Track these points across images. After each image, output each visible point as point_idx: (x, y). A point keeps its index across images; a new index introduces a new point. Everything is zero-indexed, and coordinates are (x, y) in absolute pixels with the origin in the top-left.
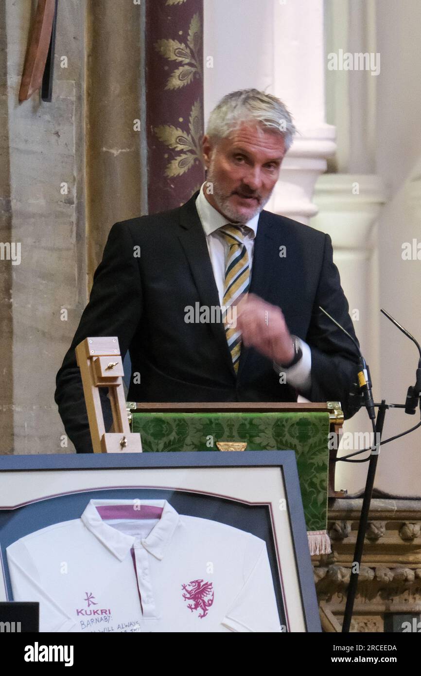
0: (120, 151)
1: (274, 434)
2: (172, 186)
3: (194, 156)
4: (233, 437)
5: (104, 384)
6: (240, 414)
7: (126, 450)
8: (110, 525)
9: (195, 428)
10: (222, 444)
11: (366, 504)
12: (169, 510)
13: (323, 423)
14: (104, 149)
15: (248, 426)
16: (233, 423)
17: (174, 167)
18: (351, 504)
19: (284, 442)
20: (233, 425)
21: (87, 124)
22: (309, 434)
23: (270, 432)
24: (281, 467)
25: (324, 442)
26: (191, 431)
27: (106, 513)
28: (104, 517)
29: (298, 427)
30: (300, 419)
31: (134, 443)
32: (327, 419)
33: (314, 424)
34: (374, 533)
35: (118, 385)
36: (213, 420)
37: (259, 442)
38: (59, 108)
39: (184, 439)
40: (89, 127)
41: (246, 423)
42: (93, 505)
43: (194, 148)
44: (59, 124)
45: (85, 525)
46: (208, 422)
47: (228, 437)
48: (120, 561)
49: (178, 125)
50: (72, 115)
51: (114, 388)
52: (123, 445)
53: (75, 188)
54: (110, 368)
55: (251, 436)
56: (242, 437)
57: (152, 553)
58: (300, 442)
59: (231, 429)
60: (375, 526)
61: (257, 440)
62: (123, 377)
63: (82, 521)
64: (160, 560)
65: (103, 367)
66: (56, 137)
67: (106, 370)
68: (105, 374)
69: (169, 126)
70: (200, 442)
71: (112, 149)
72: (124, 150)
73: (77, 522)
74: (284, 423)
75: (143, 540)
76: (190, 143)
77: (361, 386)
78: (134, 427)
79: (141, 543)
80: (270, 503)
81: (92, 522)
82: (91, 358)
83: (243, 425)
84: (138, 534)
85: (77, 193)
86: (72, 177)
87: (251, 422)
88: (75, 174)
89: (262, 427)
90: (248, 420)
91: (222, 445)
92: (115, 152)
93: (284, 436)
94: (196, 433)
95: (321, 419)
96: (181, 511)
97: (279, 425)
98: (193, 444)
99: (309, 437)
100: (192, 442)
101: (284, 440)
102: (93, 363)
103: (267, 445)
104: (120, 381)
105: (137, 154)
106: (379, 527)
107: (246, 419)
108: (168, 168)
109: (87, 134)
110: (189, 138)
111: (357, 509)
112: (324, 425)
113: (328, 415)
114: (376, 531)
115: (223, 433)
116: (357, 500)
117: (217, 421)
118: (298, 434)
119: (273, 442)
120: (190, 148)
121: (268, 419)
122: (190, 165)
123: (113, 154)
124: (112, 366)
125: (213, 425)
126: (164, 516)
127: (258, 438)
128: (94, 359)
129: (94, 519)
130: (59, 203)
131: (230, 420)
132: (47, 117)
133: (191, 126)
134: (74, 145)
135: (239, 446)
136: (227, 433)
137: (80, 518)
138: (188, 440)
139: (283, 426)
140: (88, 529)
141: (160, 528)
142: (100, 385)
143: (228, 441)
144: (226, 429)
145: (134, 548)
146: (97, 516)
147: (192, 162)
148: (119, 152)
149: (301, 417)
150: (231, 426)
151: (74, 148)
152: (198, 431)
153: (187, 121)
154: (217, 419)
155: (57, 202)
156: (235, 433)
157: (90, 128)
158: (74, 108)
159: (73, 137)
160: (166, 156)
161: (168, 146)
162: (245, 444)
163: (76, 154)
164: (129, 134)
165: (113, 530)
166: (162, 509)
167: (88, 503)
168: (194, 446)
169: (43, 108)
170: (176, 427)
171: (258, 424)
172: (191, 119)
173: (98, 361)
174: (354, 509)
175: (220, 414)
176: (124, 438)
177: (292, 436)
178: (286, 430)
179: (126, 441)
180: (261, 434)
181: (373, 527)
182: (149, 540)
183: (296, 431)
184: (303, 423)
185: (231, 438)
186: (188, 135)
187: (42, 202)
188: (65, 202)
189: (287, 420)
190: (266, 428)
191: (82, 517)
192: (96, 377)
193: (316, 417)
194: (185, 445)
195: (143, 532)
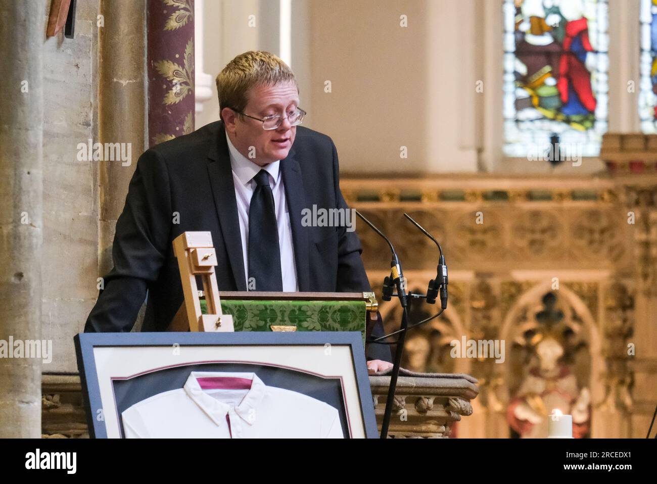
0: (128, 81)
1: (319, 319)
2: (170, 112)
3: (188, 87)
4: (285, 321)
5: (200, 272)
6: (291, 302)
7: (220, 330)
8: (210, 395)
9: (252, 313)
10: (274, 327)
11: (394, 381)
12: (257, 382)
13: (361, 310)
14: (115, 80)
15: (297, 312)
16: (284, 309)
17: (171, 96)
18: (379, 381)
19: (328, 325)
20: (285, 311)
21: (100, 59)
22: (349, 320)
23: (316, 318)
24: (350, 345)
25: (361, 326)
26: (249, 315)
27: (205, 384)
28: (203, 387)
29: (339, 314)
30: (342, 307)
31: (228, 323)
32: (364, 307)
33: (353, 311)
34: (396, 406)
35: (211, 274)
36: (268, 307)
37: (306, 326)
38: (79, 44)
39: (243, 323)
40: (102, 60)
41: (296, 309)
42: (194, 376)
43: (188, 81)
44: (79, 58)
45: (187, 394)
46: (264, 308)
47: (281, 321)
48: (217, 425)
49: (174, 60)
50: (90, 50)
51: (207, 276)
52: (218, 325)
53: (92, 112)
54: (206, 258)
55: (300, 321)
56: (292, 321)
57: (244, 419)
58: (341, 326)
59: (283, 315)
60: (397, 400)
61: (305, 324)
62: (215, 267)
63: (185, 390)
64: (250, 425)
65: (200, 257)
66: (75, 69)
67: (203, 260)
68: (202, 263)
69: (167, 62)
70: (257, 325)
71: (121, 79)
72: (131, 81)
73: (181, 390)
74: (328, 310)
75: (237, 407)
76: (185, 76)
77: (394, 278)
78: (225, 310)
79: (235, 410)
80: (341, 377)
81: (193, 392)
82: (188, 250)
83: (293, 311)
84: (232, 402)
85: (94, 116)
86: (89, 103)
87: (300, 308)
88: (92, 101)
89: (309, 313)
90: (298, 306)
91: (276, 328)
92: (124, 82)
93: (328, 321)
94: (253, 317)
95: (358, 307)
96: (267, 382)
97: (323, 312)
98: (251, 327)
99: (349, 322)
100: (250, 325)
101: (328, 324)
102: (191, 254)
103: (314, 329)
104: (213, 270)
105: (141, 84)
106: (399, 400)
107: (295, 306)
108: (166, 97)
109: (100, 66)
110: (184, 72)
111: (383, 385)
112: (361, 312)
113: (365, 304)
114: (398, 404)
115: (277, 318)
116: (383, 377)
117: (271, 308)
118: (339, 320)
119: (319, 327)
120: (185, 80)
121: (315, 306)
122: (184, 95)
123: (122, 84)
124: (208, 256)
125: (268, 311)
126: (253, 386)
127: (306, 322)
128: (191, 250)
129: (195, 389)
130: (78, 125)
131: (282, 306)
132: (69, 51)
133: (185, 61)
134: (91, 76)
135: (291, 329)
136: (280, 318)
137: (183, 387)
138: (247, 324)
139: (327, 312)
140: (191, 398)
141: (251, 398)
142: (197, 273)
143: (280, 325)
144: (279, 314)
145: (229, 414)
146: (198, 386)
147: (186, 92)
148: (126, 83)
149: (343, 305)
150: (283, 312)
151: (91, 78)
152: (255, 315)
153: (182, 57)
154: (271, 306)
155: (76, 125)
156: (286, 318)
157: (103, 62)
158: (91, 44)
159: (90, 69)
160: (165, 87)
161: (166, 78)
162: (295, 327)
163: (93, 84)
164: (135, 67)
165: (212, 399)
166: (252, 381)
167: (189, 375)
168: (251, 329)
169: (66, 44)
170: (237, 312)
171: (305, 310)
172: (186, 55)
173: (195, 253)
174: (381, 385)
175: (273, 302)
176: (219, 319)
177: (335, 321)
178: (330, 315)
179: (221, 321)
180: (308, 319)
181: (396, 401)
182: (241, 408)
183: (338, 316)
184: (343, 310)
185: (283, 323)
186: (183, 69)
187: (64, 124)
188: (83, 125)
189: (330, 307)
190: (313, 314)
191: (184, 387)
192: (193, 267)
193: (354, 305)
194: (244, 328)
195: (236, 401)
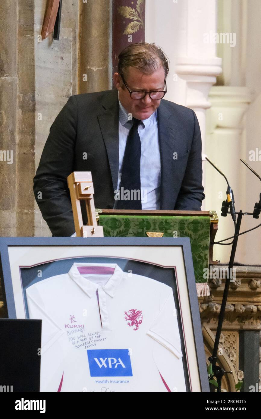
0: (97, 68)
1: (179, 228)
4: (156, 229)
5: (83, 198)
6: (160, 217)
7: (94, 236)
8: (86, 278)
9: (135, 224)
10: (149, 233)
12: (118, 269)
13: (207, 222)
14: (88, 67)
15: (164, 223)
16: (156, 221)
19: (185, 232)
20: (156, 223)
21: (79, 54)
23: (177, 227)
24: (182, 246)
25: (207, 233)
26: (132, 225)
27: (83, 271)
28: (81, 273)
29: (192, 225)
31: (99, 231)
32: (209, 220)
33: (201, 223)
34: (234, 285)
35: (91, 199)
36: (145, 220)
37: (169, 233)
38: (63, 44)
39: (128, 230)
40: (80, 54)
41: (163, 221)
42: (76, 265)
44: (63, 53)
45: (70, 277)
46: (142, 221)
47: (153, 229)
48: (90, 298)
50: (71, 48)
51: (88, 200)
52: (93, 232)
53: (71, 88)
54: (86, 189)
55: (166, 229)
56: (161, 230)
57: (108, 293)
58: (194, 233)
59: (155, 225)
62: (93, 194)
63: (69, 275)
64: (112, 298)
65: (83, 188)
66: (60, 60)
67: (84, 190)
68: (83, 192)
70: (137, 232)
71: (92, 67)
72: (100, 68)
73: (66, 275)
74: (185, 222)
75: (103, 286)
77: (228, 202)
78: (99, 222)
79: (102, 288)
80: (175, 267)
81: (74, 276)
82: (75, 183)
83: (161, 222)
84: (100, 283)
85: (73, 91)
86: (70, 83)
88: (72, 81)
89: (172, 224)
90: (165, 220)
91: (149, 234)
92: (95, 69)
93: (185, 229)
94: (134, 227)
95: (205, 220)
96: (125, 270)
97: (182, 223)
98: (133, 233)
99: (199, 230)
100: (133, 232)
102: (77, 186)
104: (92, 197)
105: (107, 71)
106: (237, 281)
107: (163, 219)
109: (78, 58)
112: (207, 224)
113: (210, 218)
114: (236, 284)
115: (150, 227)
116: (225, 266)
117: (147, 221)
118: (192, 229)
119: (178, 233)
121: (176, 220)
123: (93, 70)
124: (88, 188)
125: (145, 223)
126: (115, 272)
127: (170, 230)
128: (78, 184)
129: (75, 274)
130: (63, 97)
131: (154, 219)
132: (56, 49)
135: (159, 234)
136: (152, 227)
137: (68, 273)
138: (131, 231)
139: (184, 224)
140: (73, 280)
141: (113, 280)
142: (81, 199)
143: (153, 232)
144: (152, 225)
145: (98, 290)
146: (78, 272)
148: (96, 69)
149: (195, 219)
150: (155, 224)
151: (71, 66)
152: (136, 225)
154: (147, 219)
155: (61, 97)
156: (157, 227)
157: (81, 56)
158: (72, 44)
159: (70, 60)
162: (162, 234)
163: (72, 70)
164: (102, 59)
165: (87, 280)
166: (114, 269)
167: (72, 264)
168: (133, 234)
169: (54, 44)
170: (124, 223)
171: (170, 222)
173: (79, 185)
175: (148, 217)
176: (94, 229)
177: (190, 230)
178: (186, 226)
179: (94, 230)
180: (171, 228)
182: (107, 286)
183: (191, 226)
184: (195, 222)
185: (155, 230)
187: (53, 96)
188: (66, 97)
189: (186, 220)
190: (175, 225)
191: (69, 272)
192: (78, 194)
193: (203, 219)
194: (129, 234)
195: (103, 282)
